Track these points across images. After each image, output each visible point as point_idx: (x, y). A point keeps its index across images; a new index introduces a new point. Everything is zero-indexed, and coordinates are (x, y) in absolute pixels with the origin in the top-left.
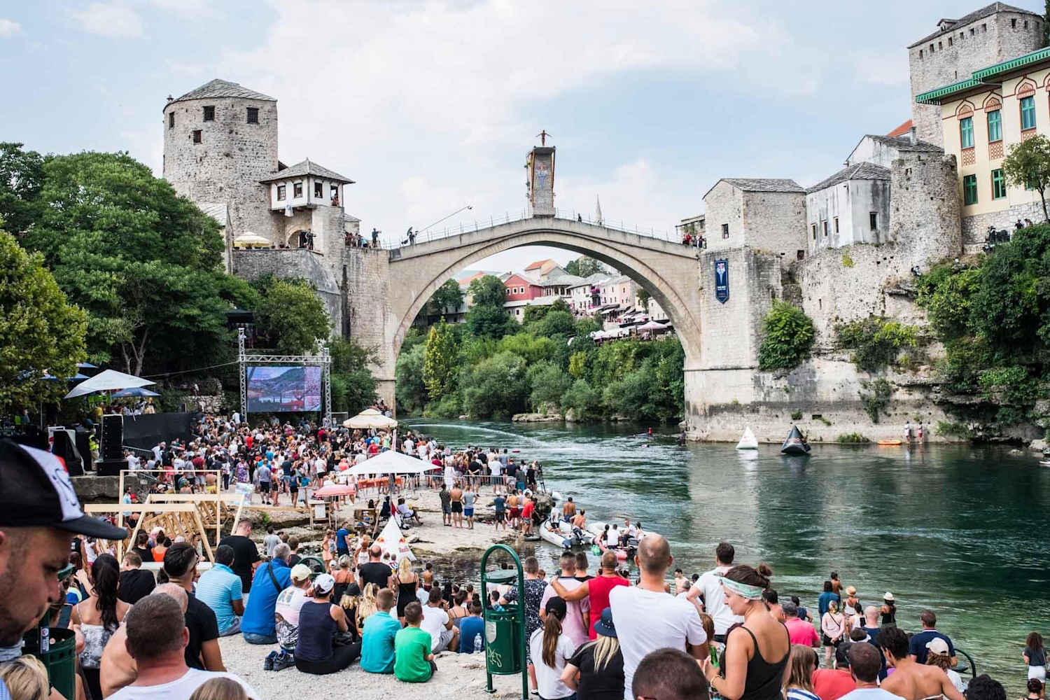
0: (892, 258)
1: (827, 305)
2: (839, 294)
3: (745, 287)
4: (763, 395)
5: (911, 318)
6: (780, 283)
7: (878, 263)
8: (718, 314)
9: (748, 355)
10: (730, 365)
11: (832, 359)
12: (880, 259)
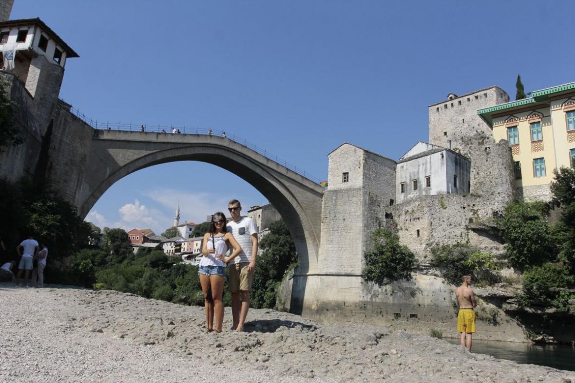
0: (474, 205)
1: (425, 235)
2: (435, 227)
3: (361, 216)
4: (369, 296)
5: (489, 248)
6: (384, 217)
7: (464, 208)
8: (336, 234)
9: (358, 265)
10: (343, 272)
11: (426, 274)
12: (466, 205)
